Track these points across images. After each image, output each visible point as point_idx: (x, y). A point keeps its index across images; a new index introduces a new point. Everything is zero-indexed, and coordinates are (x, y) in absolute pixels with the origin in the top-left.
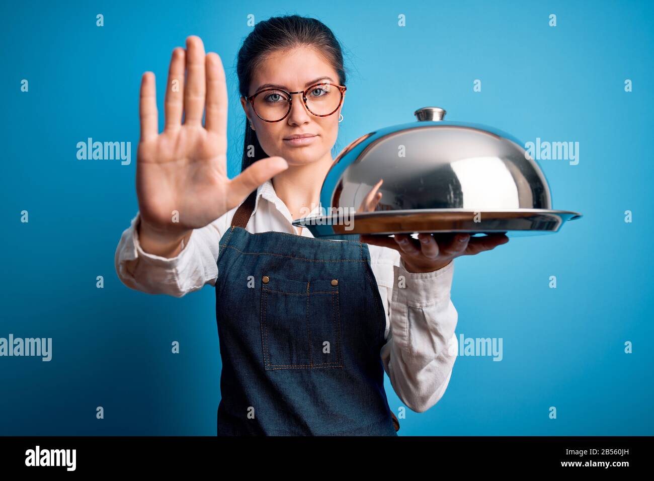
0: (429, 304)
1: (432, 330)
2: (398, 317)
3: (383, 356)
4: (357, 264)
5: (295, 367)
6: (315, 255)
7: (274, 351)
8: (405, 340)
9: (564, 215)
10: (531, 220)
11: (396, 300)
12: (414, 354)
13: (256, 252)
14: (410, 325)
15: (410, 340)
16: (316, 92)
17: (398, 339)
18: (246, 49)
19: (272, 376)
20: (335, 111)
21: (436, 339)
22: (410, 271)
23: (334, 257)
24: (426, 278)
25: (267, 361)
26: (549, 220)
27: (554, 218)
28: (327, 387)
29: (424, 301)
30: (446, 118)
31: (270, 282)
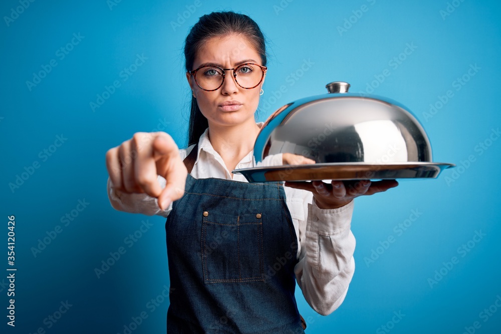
0: (335, 233)
1: (336, 253)
2: (311, 243)
3: (297, 272)
4: (276, 202)
5: (227, 281)
6: (244, 195)
7: (211, 269)
8: (315, 260)
9: (442, 166)
10: (415, 170)
11: (309, 230)
12: (323, 271)
13: (199, 193)
14: (320, 249)
15: (319, 260)
16: (244, 70)
17: (311, 260)
18: (192, 36)
19: (210, 289)
20: (258, 85)
21: (339, 259)
22: (321, 208)
23: (258, 197)
24: (333, 213)
25: (206, 277)
26: (430, 170)
27: (434, 168)
28: (251, 296)
29: (331, 231)
30: (350, 90)
31: (209, 216)
